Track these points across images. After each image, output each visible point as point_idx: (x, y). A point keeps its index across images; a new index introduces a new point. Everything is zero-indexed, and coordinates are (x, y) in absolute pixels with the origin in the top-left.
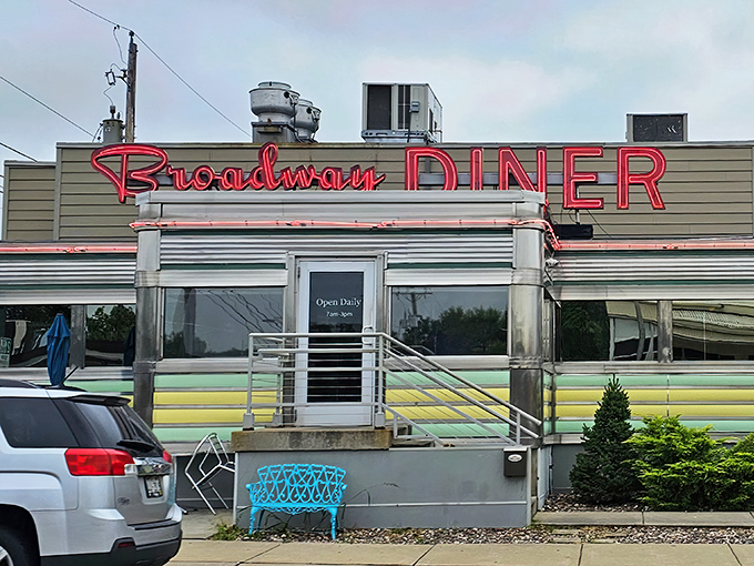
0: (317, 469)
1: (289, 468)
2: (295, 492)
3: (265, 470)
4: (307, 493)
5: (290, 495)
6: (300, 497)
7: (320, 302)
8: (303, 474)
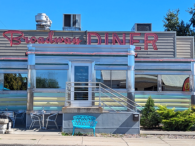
0: (88, 117)
1: (81, 117)
2: (83, 123)
3: (75, 117)
4: (86, 123)
5: (81, 123)
6: (84, 124)
7: (77, 74)
8: (84, 118)
